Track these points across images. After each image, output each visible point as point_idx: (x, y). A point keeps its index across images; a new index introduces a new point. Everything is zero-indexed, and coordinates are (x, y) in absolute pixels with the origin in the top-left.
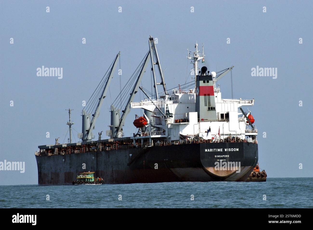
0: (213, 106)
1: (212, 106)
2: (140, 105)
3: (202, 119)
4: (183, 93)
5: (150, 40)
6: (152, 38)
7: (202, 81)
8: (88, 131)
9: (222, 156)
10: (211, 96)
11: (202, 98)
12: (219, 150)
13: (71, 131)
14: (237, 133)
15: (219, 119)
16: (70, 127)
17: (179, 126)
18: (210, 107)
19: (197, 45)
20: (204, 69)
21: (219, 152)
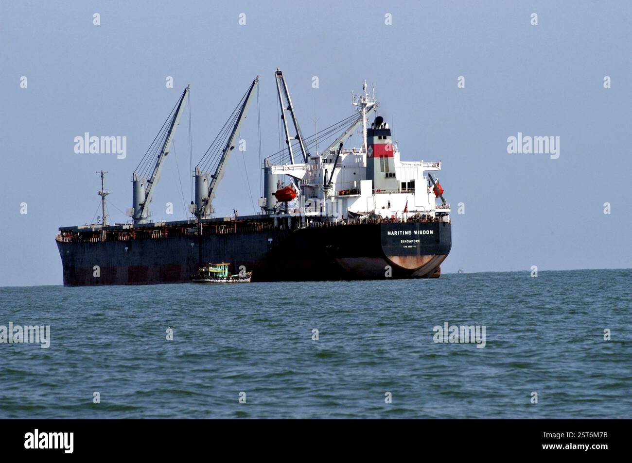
0: (392, 173)
1: (391, 171)
2: (283, 170)
3: (377, 190)
4: (347, 153)
5: (278, 74)
6: (281, 72)
7: (377, 137)
8: (143, 206)
9: (410, 241)
10: (389, 158)
11: (377, 161)
12: (406, 233)
13: (105, 204)
14: (426, 210)
15: (399, 190)
16: (103, 198)
17: (347, 199)
18: (389, 173)
19: (366, 85)
20: (379, 120)
21: (406, 235)
